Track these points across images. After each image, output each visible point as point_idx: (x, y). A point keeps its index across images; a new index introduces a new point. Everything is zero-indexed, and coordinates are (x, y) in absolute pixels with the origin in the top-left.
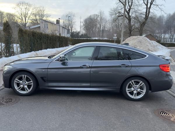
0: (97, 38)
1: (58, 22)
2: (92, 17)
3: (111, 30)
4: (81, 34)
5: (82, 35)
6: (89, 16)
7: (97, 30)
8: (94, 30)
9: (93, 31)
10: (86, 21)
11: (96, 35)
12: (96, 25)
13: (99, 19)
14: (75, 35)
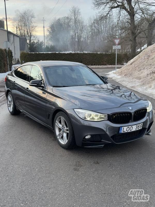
1: (1, 24)
2: (62, 21)
14: (35, 47)
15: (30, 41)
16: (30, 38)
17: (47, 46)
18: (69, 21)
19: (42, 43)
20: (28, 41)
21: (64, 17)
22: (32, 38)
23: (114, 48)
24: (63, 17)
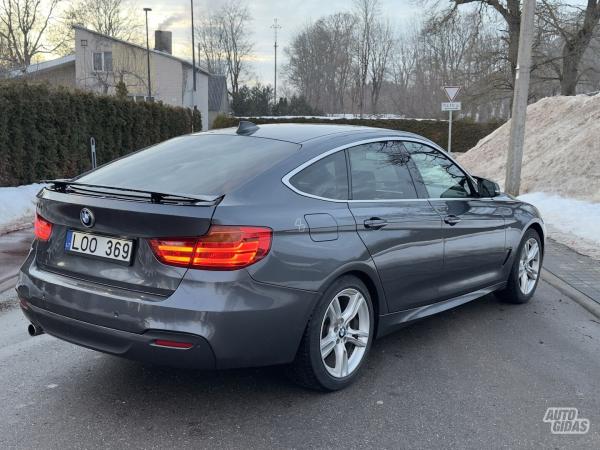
0: (349, 117)
1: (163, 40)
2: (329, 26)
3: (411, 83)
4: (278, 100)
5: (283, 102)
6: (315, 21)
7: (351, 82)
8: (336, 80)
9: (332, 86)
10: (301, 43)
11: (348, 101)
12: (345, 61)
13: (357, 33)
14: (249, 101)
15: (235, 84)
16: (236, 76)
17: (281, 99)
18: (351, 27)
19: (268, 90)
20: (229, 86)
21: (337, 13)
22: (242, 76)
23: (443, 109)
24: (333, 14)
